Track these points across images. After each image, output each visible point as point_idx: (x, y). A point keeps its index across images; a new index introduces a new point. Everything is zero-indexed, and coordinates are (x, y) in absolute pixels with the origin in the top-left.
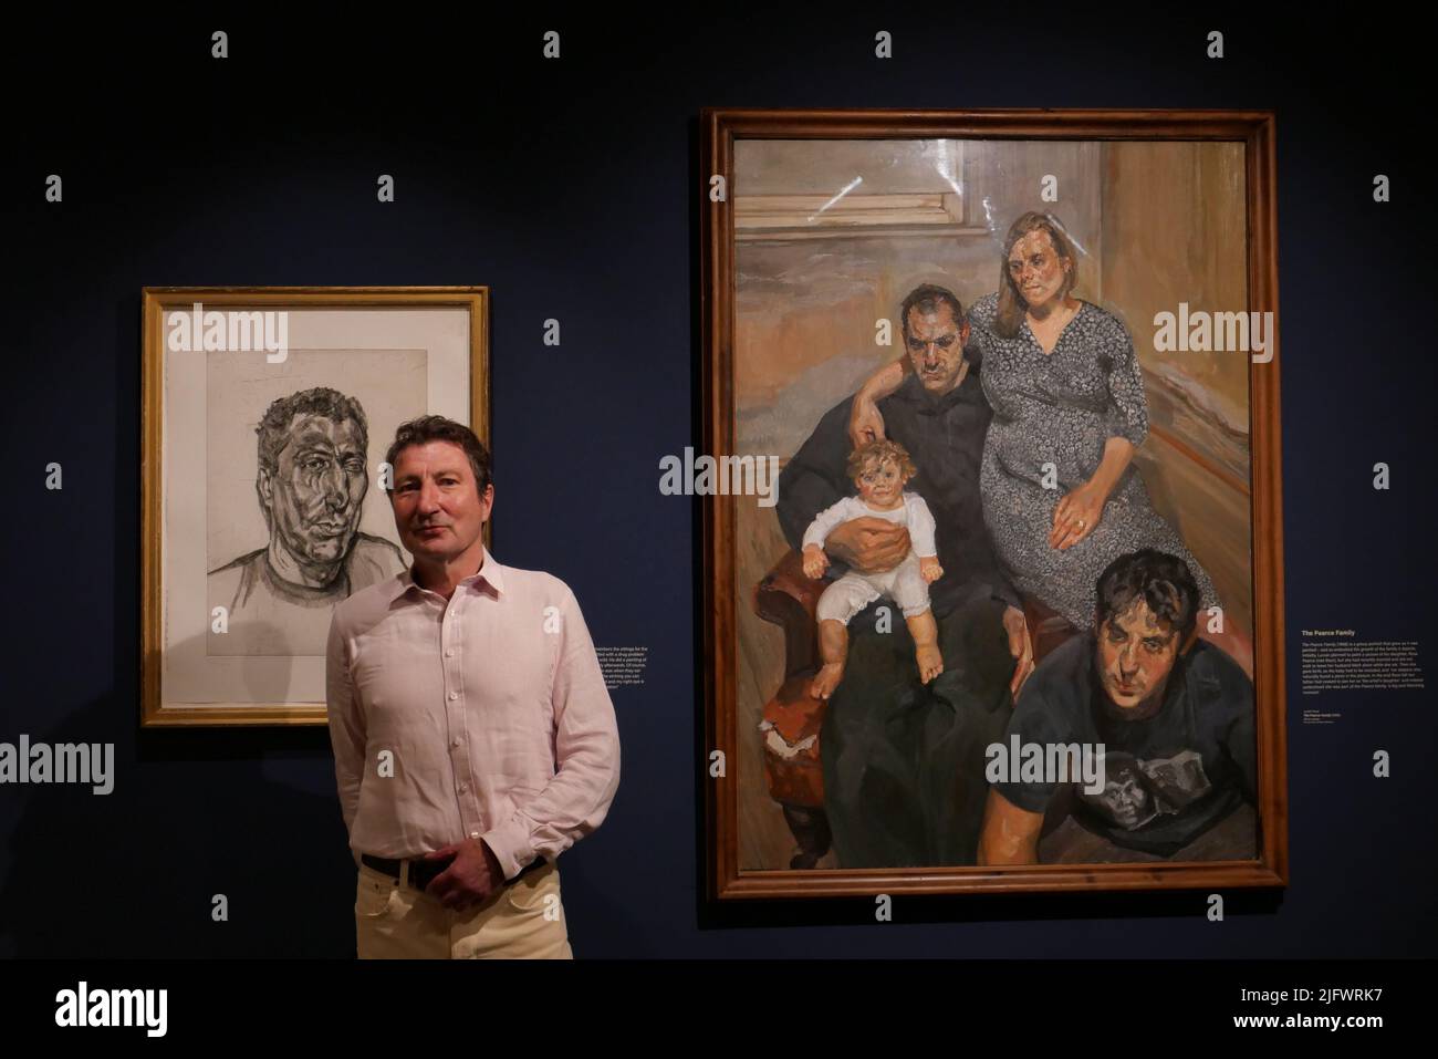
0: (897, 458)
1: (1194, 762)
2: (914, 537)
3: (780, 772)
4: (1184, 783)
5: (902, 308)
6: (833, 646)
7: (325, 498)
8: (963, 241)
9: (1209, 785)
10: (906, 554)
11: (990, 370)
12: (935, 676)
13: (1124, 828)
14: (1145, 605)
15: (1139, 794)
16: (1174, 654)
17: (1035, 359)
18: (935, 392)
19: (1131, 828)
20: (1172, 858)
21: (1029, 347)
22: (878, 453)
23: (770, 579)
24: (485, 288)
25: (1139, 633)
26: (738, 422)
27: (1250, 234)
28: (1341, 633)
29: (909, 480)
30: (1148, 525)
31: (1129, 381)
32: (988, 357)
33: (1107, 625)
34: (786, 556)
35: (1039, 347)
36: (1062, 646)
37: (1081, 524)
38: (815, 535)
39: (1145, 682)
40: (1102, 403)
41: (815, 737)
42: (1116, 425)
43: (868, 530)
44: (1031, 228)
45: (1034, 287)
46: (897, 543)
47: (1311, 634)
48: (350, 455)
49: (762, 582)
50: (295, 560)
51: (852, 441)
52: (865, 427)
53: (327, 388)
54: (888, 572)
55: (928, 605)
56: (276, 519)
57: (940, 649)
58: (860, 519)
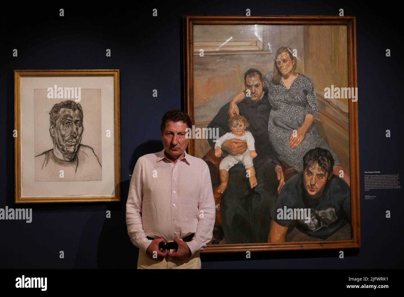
0: (243, 121)
1: (333, 211)
2: (248, 144)
4: (330, 217)
5: (244, 76)
6: (224, 177)
7: (70, 133)
8: (262, 55)
9: (337, 218)
10: (246, 149)
11: (271, 94)
12: (255, 186)
13: (312, 231)
14: (318, 164)
15: (316, 221)
16: (326, 179)
17: (284, 91)
18: (254, 101)
19: (314, 231)
20: (326, 240)
21: (283, 87)
22: (237, 119)
23: (205, 157)
24: (118, 70)
25: (316, 173)
26: (195, 110)
27: (348, 53)
28: (376, 172)
29: (247, 127)
30: (318, 140)
31: (312, 97)
32: (270, 90)
33: (306, 170)
34: (210, 150)
35: (286, 87)
36: (293, 177)
37: (298, 140)
38: (219, 144)
39: (318, 187)
40: (305, 104)
41: (219, 205)
42: (309, 110)
43: (234, 142)
44: (283, 51)
45: (284, 69)
46: (243, 146)
47: (367, 172)
48: (78, 121)
50: (61, 152)
51: (229, 116)
52: (233, 111)
53: (70, 101)
54: (241, 155)
55: (253, 165)
56: (56, 140)
57: (256, 178)
58: (232, 139)
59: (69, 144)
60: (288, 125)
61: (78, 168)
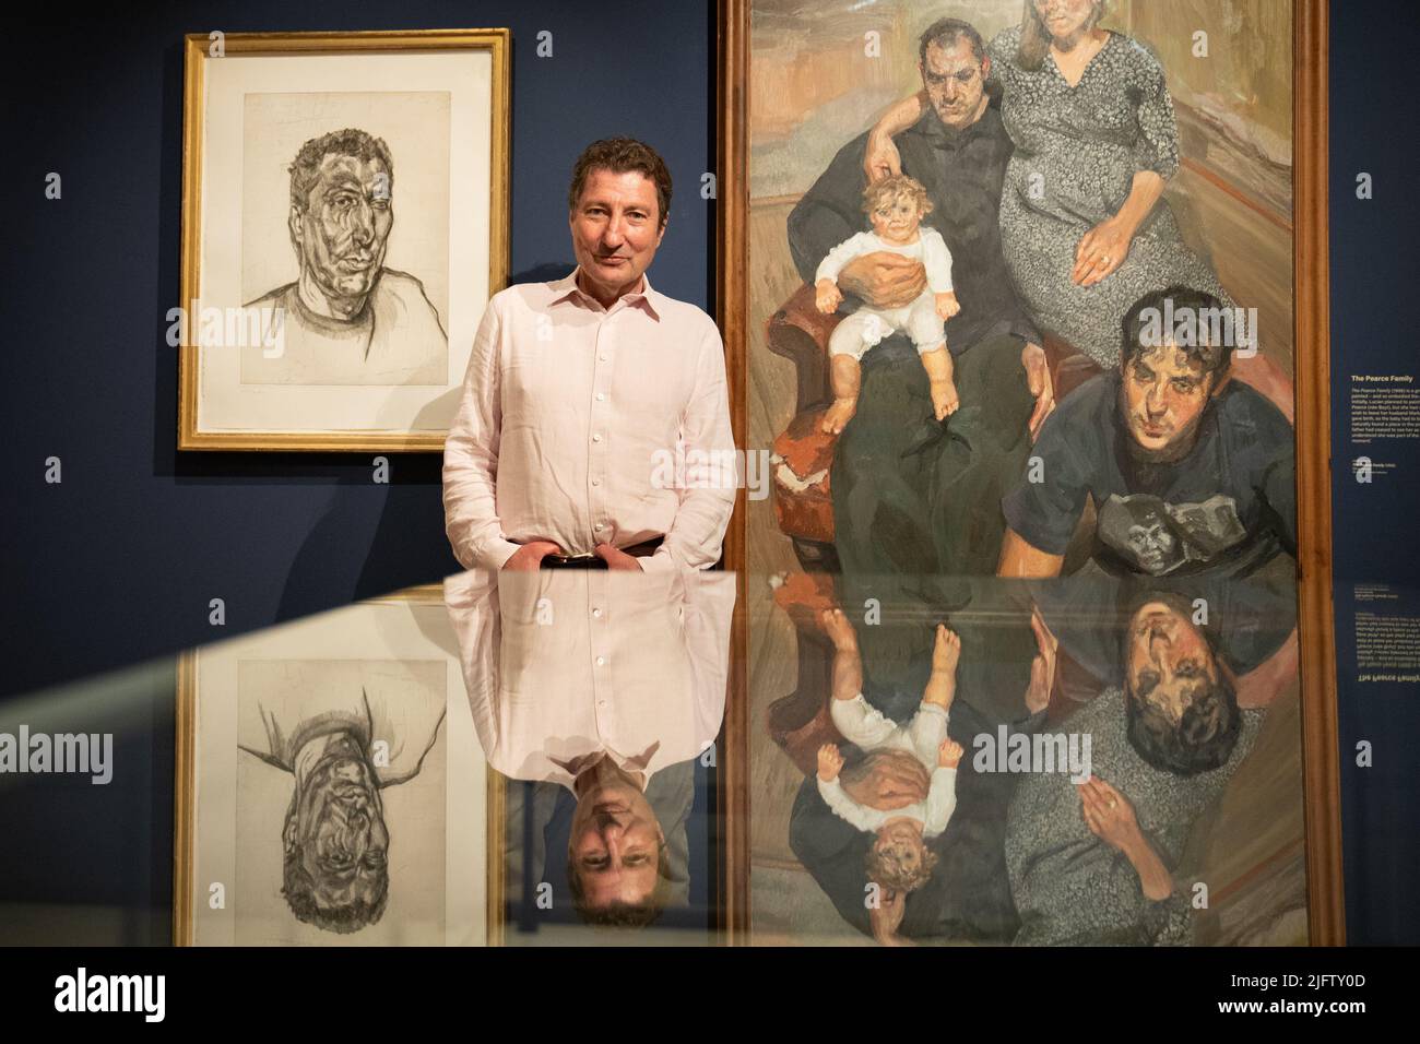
0: (913, 193)
1: (1230, 507)
2: (929, 272)
3: (791, 505)
4: (1216, 529)
5: (920, 41)
6: (846, 381)
7: (353, 234)
9: (1243, 531)
10: (922, 288)
11: (1011, 103)
12: (950, 413)
13: (1149, 573)
15: (1166, 538)
16: (1206, 395)
17: (1059, 92)
18: (953, 127)
19: (1157, 574)
21: (1053, 79)
22: (893, 188)
23: (782, 313)
24: (505, 29)
25: (1168, 373)
26: (751, 159)
28: (1396, 379)
29: (925, 215)
30: (1178, 261)
31: (1160, 113)
32: (1009, 90)
33: (1134, 363)
34: (799, 290)
35: (1063, 79)
36: (1085, 383)
37: (1106, 260)
38: (829, 270)
39: (1174, 423)
41: (826, 471)
42: (1145, 158)
43: (883, 265)
45: (1058, 19)
46: (912, 278)
47: (1361, 379)
49: (774, 316)
50: (323, 293)
51: (867, 177)
52: (881, 162)
53: (355, 130)
54: (902, 307)
55: (944, 341)
56: (306, 254)
57: (956, 386)
58: (875, 254)
59: (347, 265)
60: (1070, 207)
61: (373, 343)
